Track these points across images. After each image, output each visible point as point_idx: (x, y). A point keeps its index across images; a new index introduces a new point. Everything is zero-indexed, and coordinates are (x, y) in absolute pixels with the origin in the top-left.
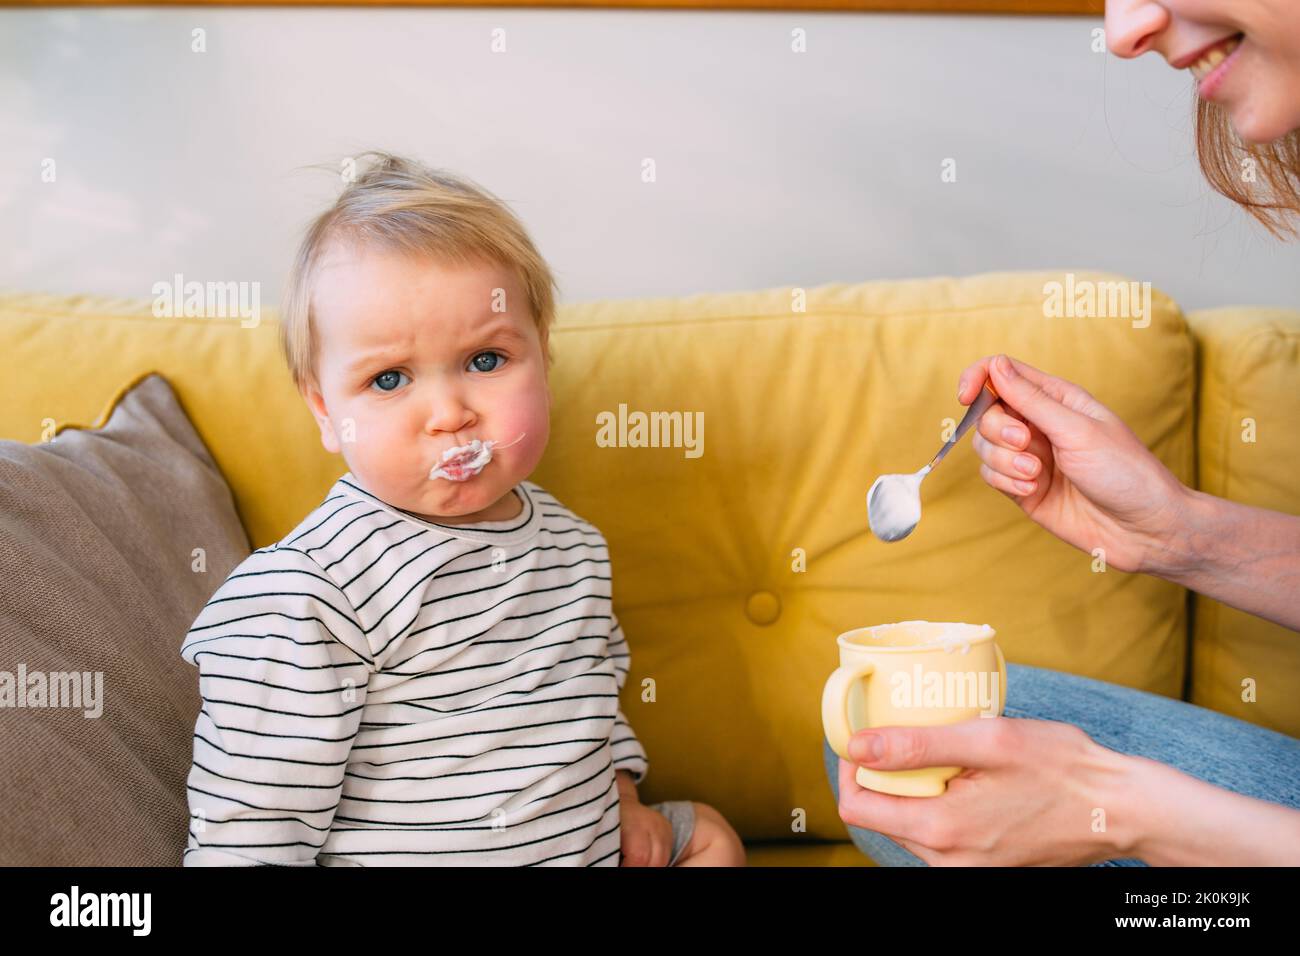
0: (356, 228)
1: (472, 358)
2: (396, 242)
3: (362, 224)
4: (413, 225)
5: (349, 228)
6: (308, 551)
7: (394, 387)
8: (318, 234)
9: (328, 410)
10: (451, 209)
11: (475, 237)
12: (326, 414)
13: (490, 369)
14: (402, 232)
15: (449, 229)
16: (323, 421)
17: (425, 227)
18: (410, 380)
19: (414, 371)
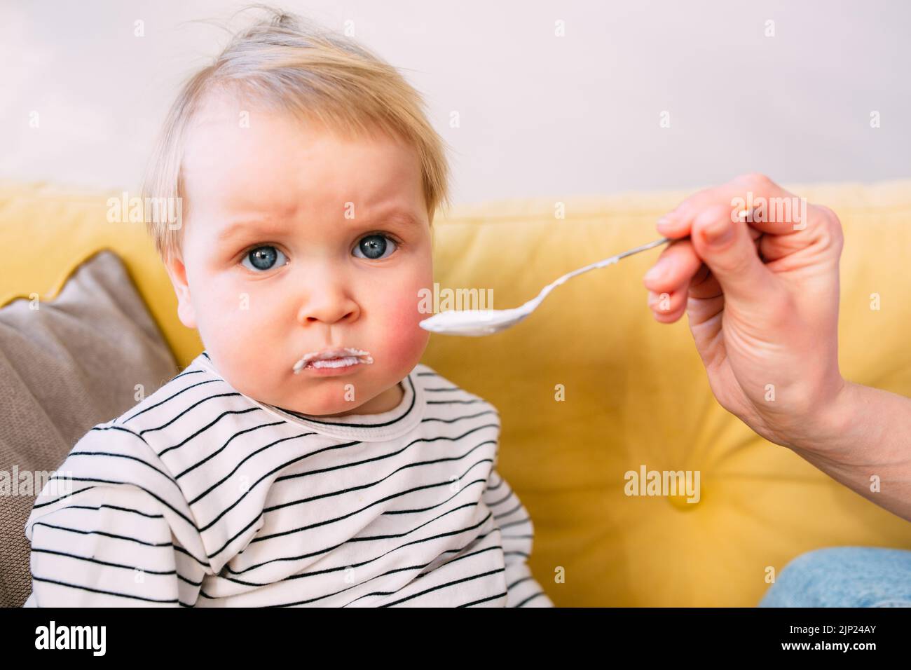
0: (241, 83)
1: (359, 239)
2: (286, 101)
3: (247, 79)
4: (307, 85)
5: (232, 83)
6: (142, 433)
7: (269, 267)
8: (196, 87)
9: (189, 281)
10: (350, 72)
11: (375, 103)
12: (186, 283)
13: (379, 255)
14: (295, 91)
15: (346, 92)
16: (181, 291)
17: (322, 89)
18: (288, 259)
19: (291, 248)
